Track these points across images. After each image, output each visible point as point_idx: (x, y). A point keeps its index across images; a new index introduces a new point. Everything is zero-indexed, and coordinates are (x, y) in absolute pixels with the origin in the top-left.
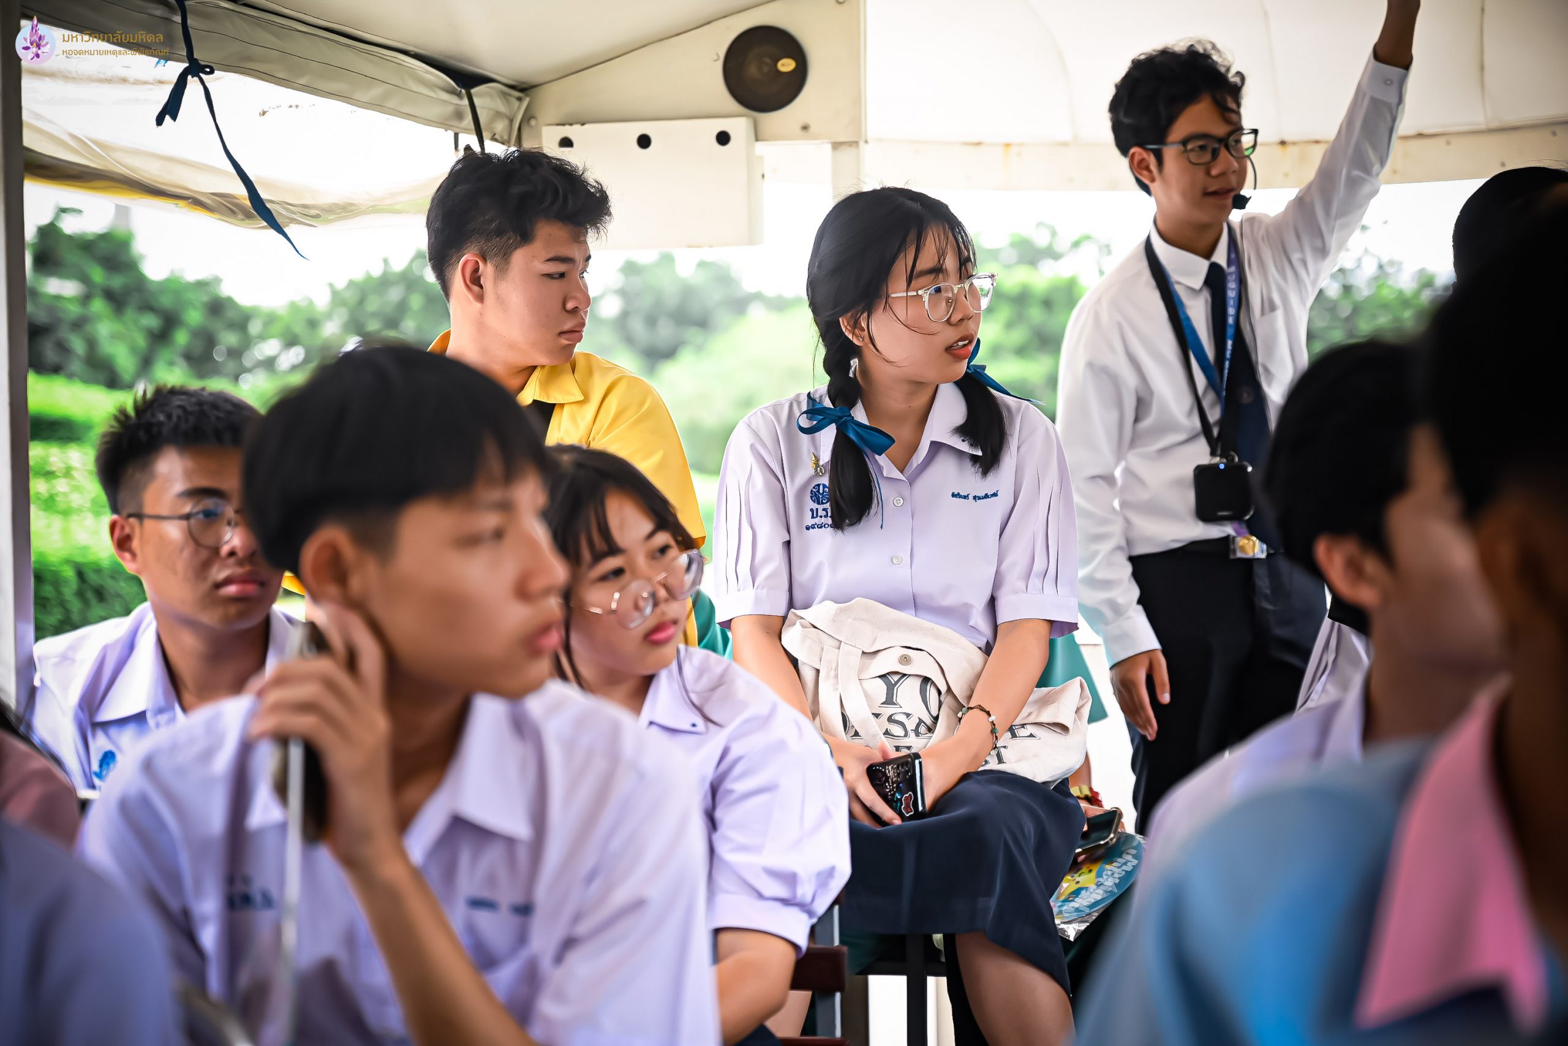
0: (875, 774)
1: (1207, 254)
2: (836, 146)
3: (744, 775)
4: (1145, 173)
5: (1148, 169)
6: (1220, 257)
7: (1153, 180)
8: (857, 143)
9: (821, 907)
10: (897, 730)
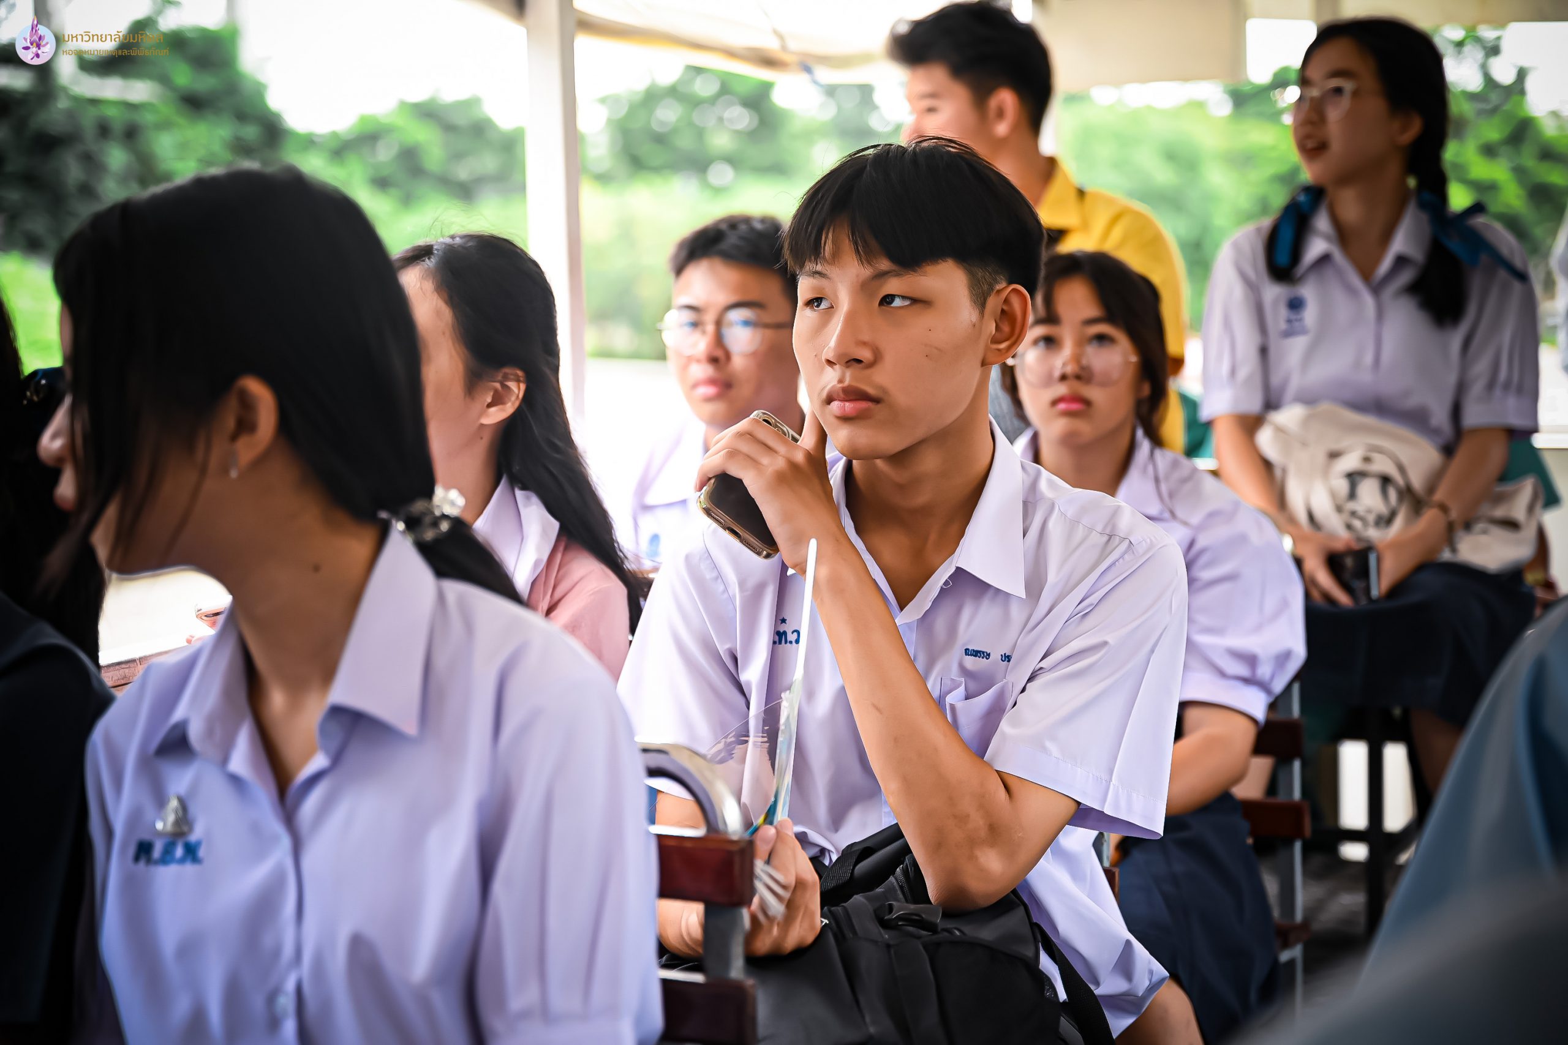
0: (1334, 562)
3: (1209, 564)
9: (1279, 686)
10: (1357, 524)
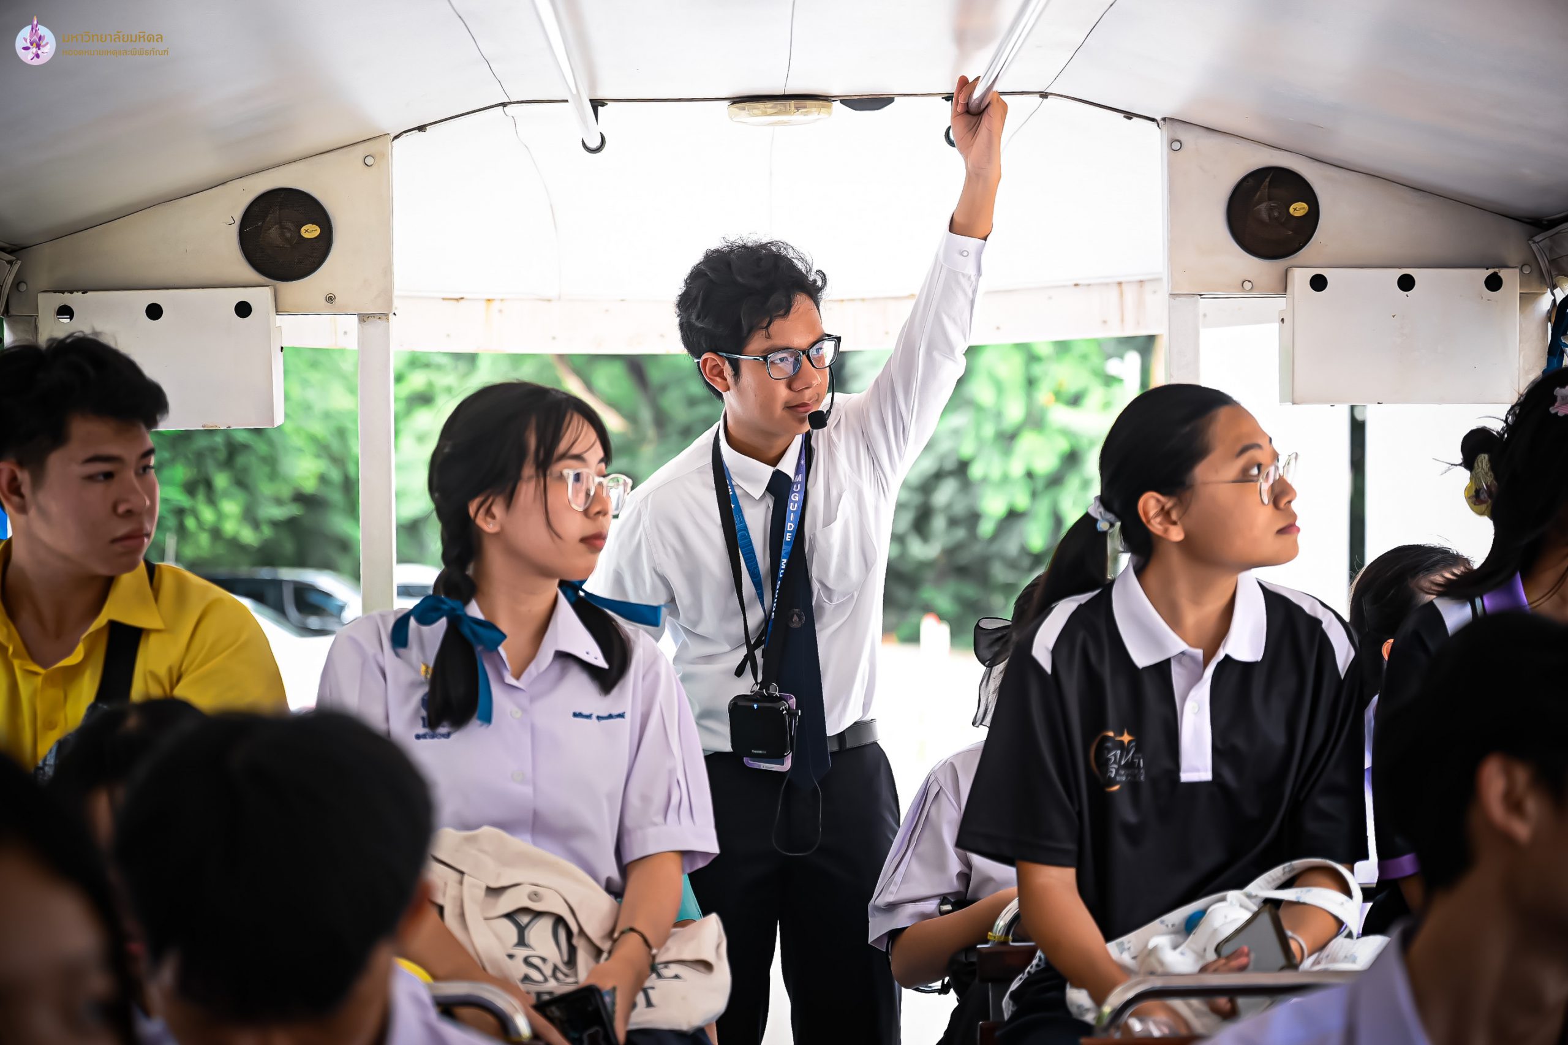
1: (774, 462)
2: (363, 318)
4: (718, 379)
5: (721, 374)
6: (788, 465)
7: (728, 389)
8: (387, 315)
10: (535, 975)
